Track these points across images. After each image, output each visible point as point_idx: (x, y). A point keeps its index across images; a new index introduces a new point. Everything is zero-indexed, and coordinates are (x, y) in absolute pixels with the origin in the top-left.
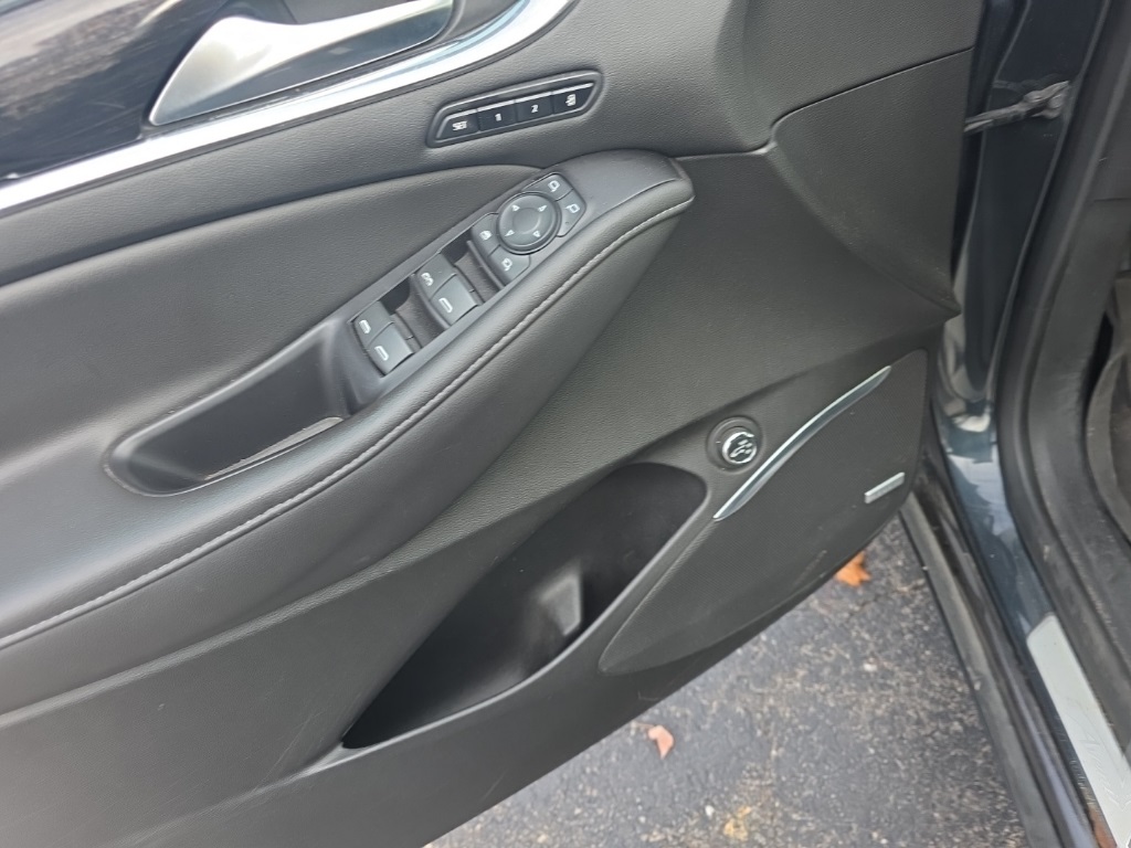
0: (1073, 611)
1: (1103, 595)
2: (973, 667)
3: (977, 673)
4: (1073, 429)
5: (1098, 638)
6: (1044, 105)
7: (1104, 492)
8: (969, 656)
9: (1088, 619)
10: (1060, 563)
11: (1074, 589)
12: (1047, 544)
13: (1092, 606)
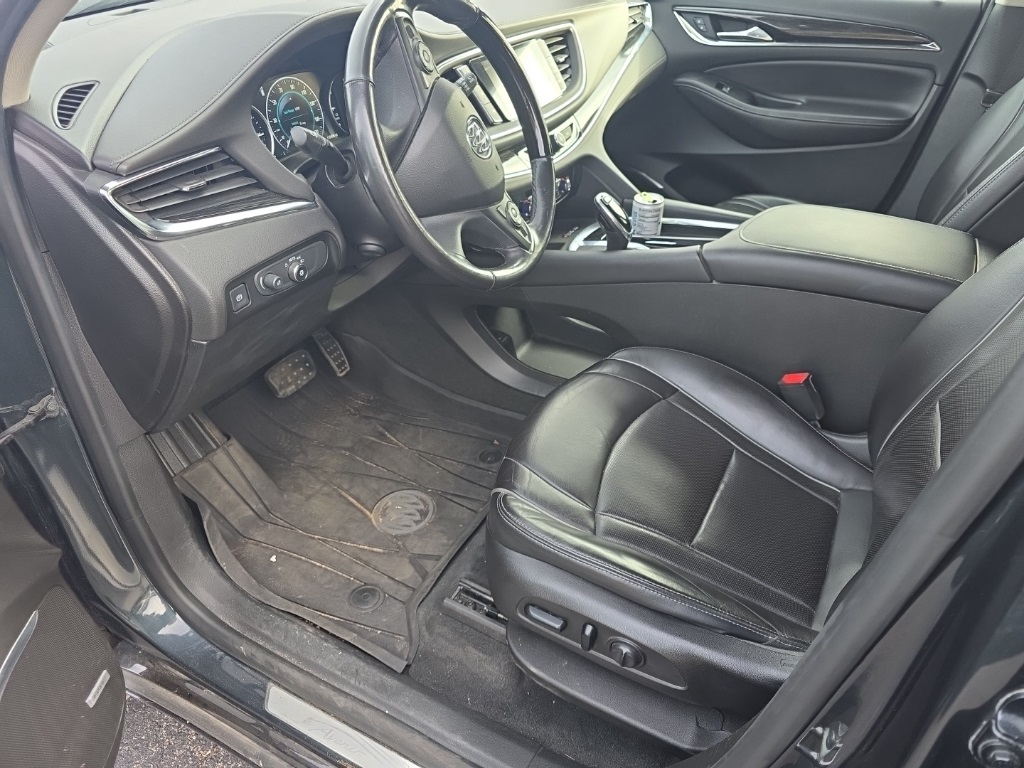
0: (276, 671)
1: (284, 649)
2: (252, 756)
3: (256, 757)
4: (213, 571)
5: (296, 674)
6: (44, 412)
7: (254, 594)
8: (245, 751)
9: (285, 668)
10: (254, 650)
11: (270, 659)
12: (241, 645)
13: (283, 660)
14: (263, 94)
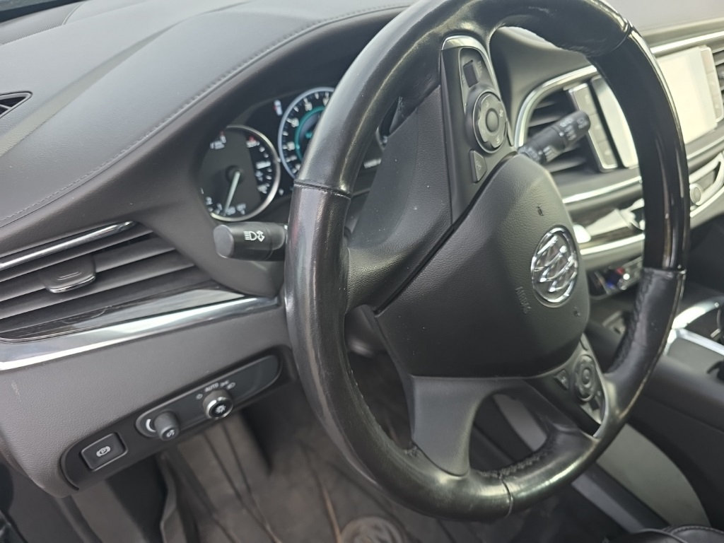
14: (279, 111)
